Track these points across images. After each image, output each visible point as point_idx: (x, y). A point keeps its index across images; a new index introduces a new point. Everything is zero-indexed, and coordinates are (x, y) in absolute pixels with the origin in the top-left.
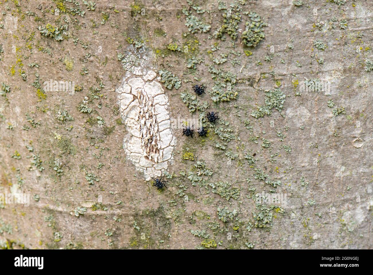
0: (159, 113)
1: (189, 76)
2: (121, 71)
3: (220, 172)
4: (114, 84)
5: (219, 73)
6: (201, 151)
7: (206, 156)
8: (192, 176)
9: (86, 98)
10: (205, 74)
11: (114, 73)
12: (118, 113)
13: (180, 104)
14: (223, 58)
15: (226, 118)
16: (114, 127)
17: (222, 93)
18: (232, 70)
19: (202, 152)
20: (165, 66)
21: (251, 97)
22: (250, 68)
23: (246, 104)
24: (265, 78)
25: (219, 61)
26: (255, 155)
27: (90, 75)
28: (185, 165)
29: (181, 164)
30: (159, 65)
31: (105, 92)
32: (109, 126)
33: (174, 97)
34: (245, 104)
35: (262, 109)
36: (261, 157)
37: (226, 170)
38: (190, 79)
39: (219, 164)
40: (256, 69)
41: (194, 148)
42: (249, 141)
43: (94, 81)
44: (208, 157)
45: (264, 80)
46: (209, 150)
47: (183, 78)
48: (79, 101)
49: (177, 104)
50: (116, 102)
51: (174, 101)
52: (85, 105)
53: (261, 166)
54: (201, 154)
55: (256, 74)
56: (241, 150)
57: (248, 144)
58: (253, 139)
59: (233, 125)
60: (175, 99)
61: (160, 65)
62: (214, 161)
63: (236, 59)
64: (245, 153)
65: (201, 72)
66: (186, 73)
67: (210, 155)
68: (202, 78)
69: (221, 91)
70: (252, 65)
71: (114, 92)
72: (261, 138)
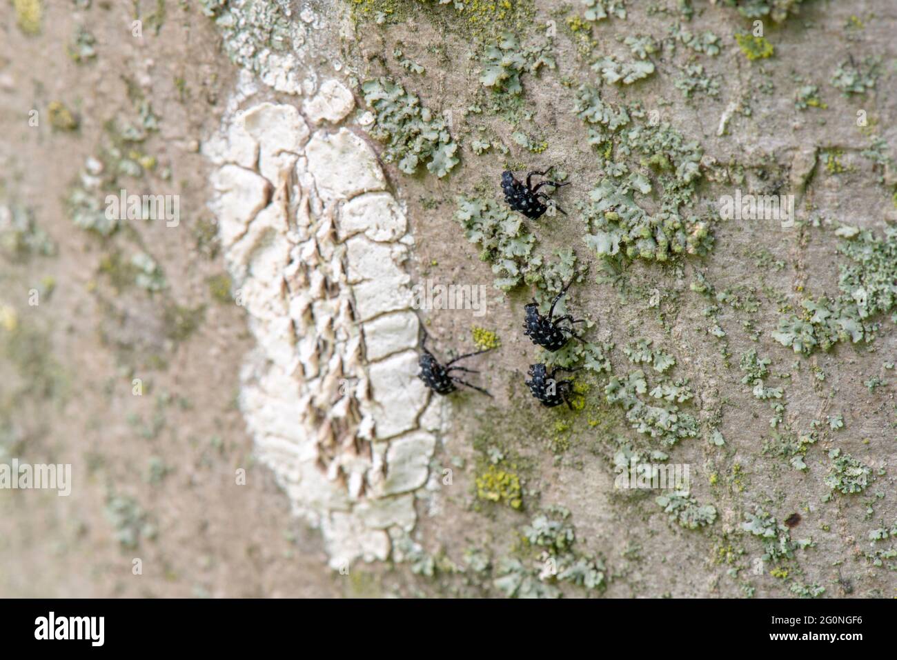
0: (367, 276)
1: (496, 123)
2: (219, 65)
3: (637, 576)
4: (193, 118)
5: (620, 127)
6: (554, 470)
7: (574, 496)
8: (515, 576)
9: (95, 165)
10: (564, 124)
11: (190, 68)
12: (216, 252)
13: (458, 245)
14: (637, 57)
15: (658, 339)
16: (202, 309)
17: (634, 220)
18: (679, 118)
19: (556, 476)
20: (393, 65)
21: (775, 251)
22: (770, 119)
23: (754, 282)
24: (837, 170)
25: (618, 72)
26: (794, 520)
27: (102, 64)
28: (486, 523)
29: (469, 517)
30: (366, 59)
31: (162, 151)
32: (182, 303)
33: (431, 211)
34: (748, 282)
35: (827, 313)
36: (825, 535)
37: (665, 571)
38: (500, 139)
39: (634, 539)
40: (797, 124)
41: (522, 452)
42: (769, 454)
43: (120, 93)
44: (583, 504)
45: (835, 180)
46: (588, 470)
47: (466, 128)
48: (68, 173)
49: (444, 247)
50: (205, 201)
51: (432, 228)
52: (90, 193)
53: (823, 575)
54: (553, 486)
55: (795, 149)
56: (732, 493)
57: (760, 465)
58: (784, 446)
59: (690, 374)
60: (437, 221)
61: (371, 59)
62: (611, 526)
63: (699, 69)
64: (748, 504)
65: (542, 110)
66: (479, 110)
67: (591, 497)
68: (551, 140)
69: (632, 210)
70: (775, 105)
71: (195, 156)
72: (823, 446)
